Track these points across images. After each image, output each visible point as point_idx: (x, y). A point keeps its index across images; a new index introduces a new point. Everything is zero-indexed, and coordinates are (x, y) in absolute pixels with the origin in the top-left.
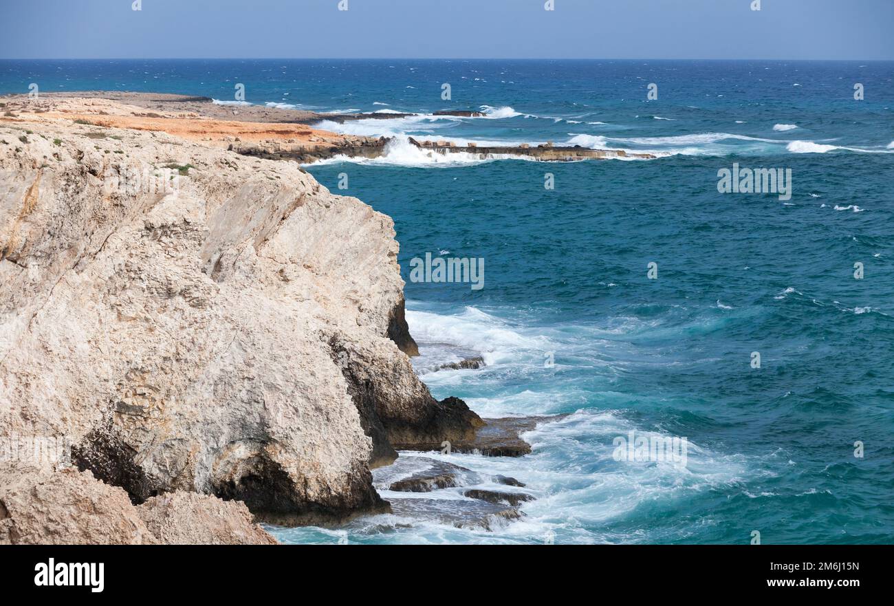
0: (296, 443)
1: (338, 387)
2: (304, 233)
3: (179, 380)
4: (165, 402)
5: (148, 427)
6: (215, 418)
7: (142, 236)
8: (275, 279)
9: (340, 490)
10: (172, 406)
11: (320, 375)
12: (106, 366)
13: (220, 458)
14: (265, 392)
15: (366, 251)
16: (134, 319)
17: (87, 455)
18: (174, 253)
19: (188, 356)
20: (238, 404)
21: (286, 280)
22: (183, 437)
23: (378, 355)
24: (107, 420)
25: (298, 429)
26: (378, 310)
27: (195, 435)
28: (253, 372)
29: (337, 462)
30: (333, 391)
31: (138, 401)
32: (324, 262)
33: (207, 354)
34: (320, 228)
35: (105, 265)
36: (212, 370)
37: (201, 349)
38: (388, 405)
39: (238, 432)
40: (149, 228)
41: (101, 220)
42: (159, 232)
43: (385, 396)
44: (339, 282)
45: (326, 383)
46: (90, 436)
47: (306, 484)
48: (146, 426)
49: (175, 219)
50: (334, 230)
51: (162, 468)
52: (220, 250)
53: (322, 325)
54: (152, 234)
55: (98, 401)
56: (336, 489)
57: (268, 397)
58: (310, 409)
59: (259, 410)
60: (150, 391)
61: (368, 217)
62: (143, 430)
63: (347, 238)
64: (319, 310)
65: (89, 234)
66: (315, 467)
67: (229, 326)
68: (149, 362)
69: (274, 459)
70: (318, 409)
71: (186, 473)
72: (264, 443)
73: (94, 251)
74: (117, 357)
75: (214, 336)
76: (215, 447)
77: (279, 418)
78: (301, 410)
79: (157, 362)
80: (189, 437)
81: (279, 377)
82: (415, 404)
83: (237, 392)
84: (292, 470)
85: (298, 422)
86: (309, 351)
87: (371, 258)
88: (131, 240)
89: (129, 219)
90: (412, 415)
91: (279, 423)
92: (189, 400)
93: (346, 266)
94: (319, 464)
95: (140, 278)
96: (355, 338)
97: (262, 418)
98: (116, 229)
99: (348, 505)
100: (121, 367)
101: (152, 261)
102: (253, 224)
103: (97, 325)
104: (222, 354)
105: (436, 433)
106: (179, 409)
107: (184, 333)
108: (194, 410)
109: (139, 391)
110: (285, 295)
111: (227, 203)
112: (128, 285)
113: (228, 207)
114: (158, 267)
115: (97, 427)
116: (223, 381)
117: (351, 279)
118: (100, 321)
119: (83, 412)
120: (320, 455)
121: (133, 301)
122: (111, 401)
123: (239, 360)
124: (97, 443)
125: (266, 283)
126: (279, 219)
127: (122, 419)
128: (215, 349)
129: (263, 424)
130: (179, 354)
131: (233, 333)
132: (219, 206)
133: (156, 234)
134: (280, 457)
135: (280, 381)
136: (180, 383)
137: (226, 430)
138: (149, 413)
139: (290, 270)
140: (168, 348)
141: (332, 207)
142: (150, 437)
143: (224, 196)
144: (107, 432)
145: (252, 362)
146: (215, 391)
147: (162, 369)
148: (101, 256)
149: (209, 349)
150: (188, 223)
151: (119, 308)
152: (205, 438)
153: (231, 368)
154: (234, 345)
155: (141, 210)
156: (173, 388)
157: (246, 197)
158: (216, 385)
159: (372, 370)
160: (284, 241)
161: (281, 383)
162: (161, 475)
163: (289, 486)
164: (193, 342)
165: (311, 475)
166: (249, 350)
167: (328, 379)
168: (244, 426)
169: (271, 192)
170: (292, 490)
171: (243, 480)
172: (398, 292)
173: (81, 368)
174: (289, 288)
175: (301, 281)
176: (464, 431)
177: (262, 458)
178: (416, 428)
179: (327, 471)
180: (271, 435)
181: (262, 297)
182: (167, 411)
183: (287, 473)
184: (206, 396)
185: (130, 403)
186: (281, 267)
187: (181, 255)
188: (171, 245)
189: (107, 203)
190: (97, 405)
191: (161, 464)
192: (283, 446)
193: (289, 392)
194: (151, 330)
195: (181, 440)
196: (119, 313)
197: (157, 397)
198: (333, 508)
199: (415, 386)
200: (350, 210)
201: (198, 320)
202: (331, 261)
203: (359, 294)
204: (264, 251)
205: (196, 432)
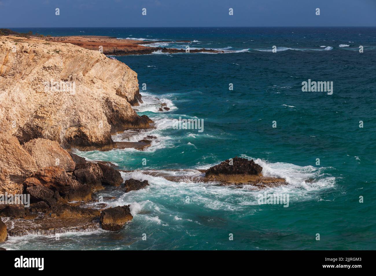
0: (89, 126)
1: (100, 111)
2: (99, 70)
3: (55, 109)
4: (51, 115)
5: (46, 122)
6: (65, 120)
7: (43, 70)
8: (90, 82)
9: (101, 139)
10: (53, 117)
11: (95, 108)
12: (32, 105)
13: (67, 131)
14: (79, 113)
15: (118, 75)
16: (41, 92)
17: (25, 130)
18: (52, 74)
19: (57, 103)
20: (72, 116)
21: (94, 83)
22: (56, 125)
23: (121, 103)
24: (31, 120)
25: (89, 123)
26: (131, 92)
27: (60, 124)
28: (76, 107)
29: (100, 132)
30: (99, 112)
31: (43, 115)
32: (106, 78)
33: (62, 102)
34: (104, 69)
35: (31, 78)
36: (64, 107)
37: (60, 101)
38: (125, 117)
39: (72, 124)
40: (44, 68)
41: (29, 65)
42: (47, 69)
43: (123, 114)
44: (111, 83)
45: (97, 110)
46: (26, 124)
47: (92, 138)
48: (45, 122)
49: (52, 65)
50: (108, 69)
51: (51, 133)
52: (72, 74)
53: (105, 95)
54: (45, 69)
55: (28, 115)
56: (100, 139)
57: (80, 114)
58: (92, 117)
59: (78, 117)
60: (46, 112)
61: (118, 66)
62: (45, 123)
63: (112, 71)
64: (104, 91)
65: (25, 69)
66: (94, 133)
67: (68, 94)
68: (45, 104)
69: (83, 131)
70: (95, 117)
71: (57, 135)
72: (80, 126)
73: (27, 74)
74: (36, 103)
75: (64, 97)
76: (66, 128)
77: (84, 120)
78: (90, 117)
79: (48, 104)
80: (58, 125)
81: (83, 108)
82: (132, 117)
83: (71, 112)
84: (88, 134)
85: (89, 121)
86: (92, 101)
87: (119, 77)
88: (39, 71)
89: (39, 65)
90: (131, 120)
91: (83, 121)
92: (58, 115)
93: (112, 79)
94: (95, 132)
95: (42, 81)
96: (115, 99)
97: (78, 120)
98: (34, 68)
99: (104, 143)
100: (37, 106)
101: (46, 77)
102: (82, 67)
103: (29, 94)
104: (67, 102)
105: (138, 125)
106: (55, 117)
107: (55, 96)
108: (59, 117)
109: (43, 112)
110: (94, 87)
111: (72, 61)
112: (38, 83)
113: (72, 62)
114: (47, 78)
115: (28, 122)
116: (67, 109)
117: (114, 83)
118: (30, 93)
119: (24, 117)
120: (96, 130)
121: (40, 88)
122: (32, 115)
123: (72, 104)
124: (28, 126)
125: (87, 83)
126: (91, 66)
127: (39, 120)
128: (64, 101)
129: (79, 121)
130: (54, 102)
131: (70, 96)
132: (69, 62)
133: (46, 69)
134: (84, 130)
135: (83, 109)
136: (55, 110)
137: (69, 123)
138: (46, 118)
139: (95, 80)
140: (51, 100)
141: (107, 63)
142: (47, 125)
143: (71, 59)
144: (31, 123)
145: (75, 104)
146: (65, 112)
147: (49, 106)
148: (30, 75)
149: (63, 101)
150: (56, 66)
151: (36, 89)
152: (63, 125)
153: (69, 106)
154: (70, 100)
155: (43, 63)
156: (53, 111)
157: (78, 60)
158: (65, 111)
159: (120, 107)
160: (92, 72)
161: (84, 110)
162: (51, 135)
163: (87, 138)
164: (58, 99)
165: (93, 135)
166: (74, 101)
167: (97, 109)
168: (74, 122)
169: (87, 58)
170: (88, 139)
171: (74, 137)
172: (137, 87)
173: (23, 106)
174: (95, 85)
175: (99, 83)
176: (146, 124)
177: (79, 131)
178: (132, 123)
179: (97, 134)
180: (81, 124)
181: (85, 87)
182: (51, 118)
183: (86, 135)
184: (63, 114)
185: (40, 116)
186: (92, 79)
187: (54, 75)
188: (51, 72)
189: (31, 61)
190: (28, 116)
191: (50, 132)
192: (85, 127)
193: (86, 112)
194: (46, 96)
195: (56, 126)
196: (36, 91)
197: (48, 114)
198: (99, 144)
199: (132, 112)
200: (113, 64)
201: (59, 93)
202: (108, 78)
203: (116, 87)
204: (87, 75)
205: (60, 123)
